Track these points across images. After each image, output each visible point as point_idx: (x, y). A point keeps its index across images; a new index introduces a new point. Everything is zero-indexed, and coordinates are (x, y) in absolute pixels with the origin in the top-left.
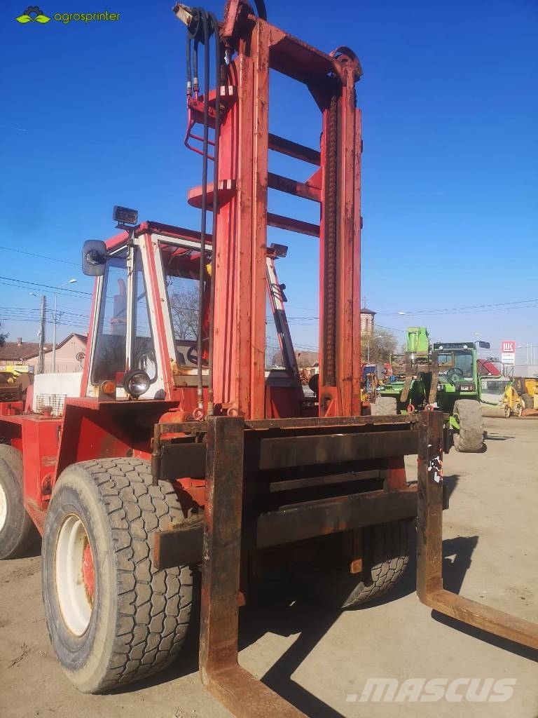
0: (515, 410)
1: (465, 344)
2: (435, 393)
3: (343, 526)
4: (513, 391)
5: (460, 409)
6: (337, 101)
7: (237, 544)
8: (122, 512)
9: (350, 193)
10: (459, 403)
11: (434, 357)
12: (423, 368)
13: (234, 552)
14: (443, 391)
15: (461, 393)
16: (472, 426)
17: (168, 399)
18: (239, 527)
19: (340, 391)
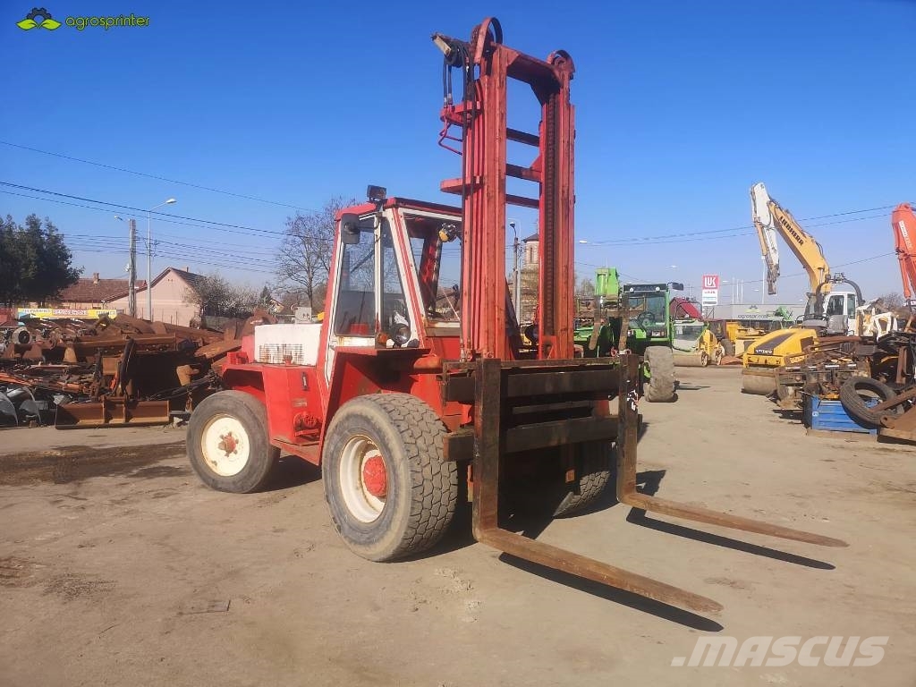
0: (714, 358)
1: (657, 286)
2: (625, 339)
3: (564, 441)
4: (711, 336)
5: (651, 356)
6: (554, 98)
7: (497, 447)
8: (410, 431)
9: (566, 177)
10: (650, 349)
11: (625, 300)
12: (612, 312)
13: (494, 451)
14: (633, 337)
15: (652, 339)
16: (663, 374)
17: (422, 346)
18: (498, 435)
19: (558, 338)
